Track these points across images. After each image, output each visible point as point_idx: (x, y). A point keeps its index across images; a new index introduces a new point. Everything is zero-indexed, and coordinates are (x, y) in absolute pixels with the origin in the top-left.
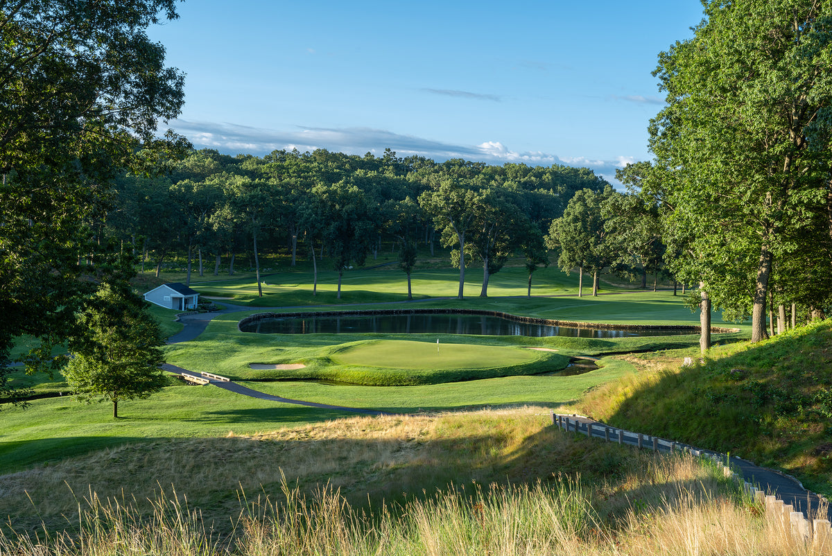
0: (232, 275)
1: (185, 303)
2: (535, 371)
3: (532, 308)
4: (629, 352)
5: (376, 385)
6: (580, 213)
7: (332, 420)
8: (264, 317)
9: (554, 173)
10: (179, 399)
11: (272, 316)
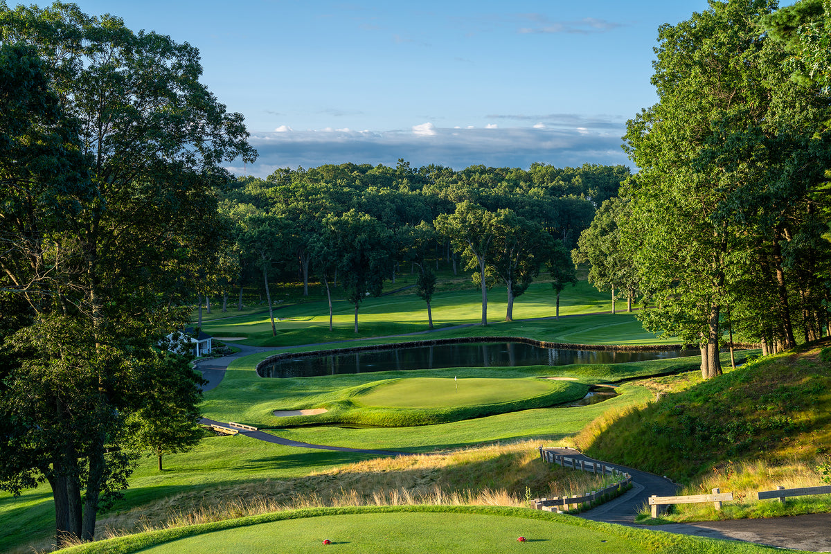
0: (242, 310)
1: (199, 349)
2: (552, 403)
3: (559, 331)
4: (649, 377)
5: (396, 426)
6: (607, 225)
7: (356, 462)
8: (281, 358)
9: (585, 175)
10: (213, 450)
11: (289, 356)
